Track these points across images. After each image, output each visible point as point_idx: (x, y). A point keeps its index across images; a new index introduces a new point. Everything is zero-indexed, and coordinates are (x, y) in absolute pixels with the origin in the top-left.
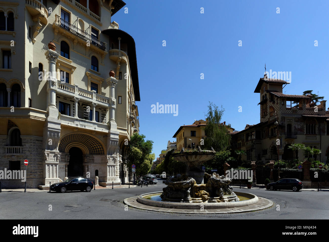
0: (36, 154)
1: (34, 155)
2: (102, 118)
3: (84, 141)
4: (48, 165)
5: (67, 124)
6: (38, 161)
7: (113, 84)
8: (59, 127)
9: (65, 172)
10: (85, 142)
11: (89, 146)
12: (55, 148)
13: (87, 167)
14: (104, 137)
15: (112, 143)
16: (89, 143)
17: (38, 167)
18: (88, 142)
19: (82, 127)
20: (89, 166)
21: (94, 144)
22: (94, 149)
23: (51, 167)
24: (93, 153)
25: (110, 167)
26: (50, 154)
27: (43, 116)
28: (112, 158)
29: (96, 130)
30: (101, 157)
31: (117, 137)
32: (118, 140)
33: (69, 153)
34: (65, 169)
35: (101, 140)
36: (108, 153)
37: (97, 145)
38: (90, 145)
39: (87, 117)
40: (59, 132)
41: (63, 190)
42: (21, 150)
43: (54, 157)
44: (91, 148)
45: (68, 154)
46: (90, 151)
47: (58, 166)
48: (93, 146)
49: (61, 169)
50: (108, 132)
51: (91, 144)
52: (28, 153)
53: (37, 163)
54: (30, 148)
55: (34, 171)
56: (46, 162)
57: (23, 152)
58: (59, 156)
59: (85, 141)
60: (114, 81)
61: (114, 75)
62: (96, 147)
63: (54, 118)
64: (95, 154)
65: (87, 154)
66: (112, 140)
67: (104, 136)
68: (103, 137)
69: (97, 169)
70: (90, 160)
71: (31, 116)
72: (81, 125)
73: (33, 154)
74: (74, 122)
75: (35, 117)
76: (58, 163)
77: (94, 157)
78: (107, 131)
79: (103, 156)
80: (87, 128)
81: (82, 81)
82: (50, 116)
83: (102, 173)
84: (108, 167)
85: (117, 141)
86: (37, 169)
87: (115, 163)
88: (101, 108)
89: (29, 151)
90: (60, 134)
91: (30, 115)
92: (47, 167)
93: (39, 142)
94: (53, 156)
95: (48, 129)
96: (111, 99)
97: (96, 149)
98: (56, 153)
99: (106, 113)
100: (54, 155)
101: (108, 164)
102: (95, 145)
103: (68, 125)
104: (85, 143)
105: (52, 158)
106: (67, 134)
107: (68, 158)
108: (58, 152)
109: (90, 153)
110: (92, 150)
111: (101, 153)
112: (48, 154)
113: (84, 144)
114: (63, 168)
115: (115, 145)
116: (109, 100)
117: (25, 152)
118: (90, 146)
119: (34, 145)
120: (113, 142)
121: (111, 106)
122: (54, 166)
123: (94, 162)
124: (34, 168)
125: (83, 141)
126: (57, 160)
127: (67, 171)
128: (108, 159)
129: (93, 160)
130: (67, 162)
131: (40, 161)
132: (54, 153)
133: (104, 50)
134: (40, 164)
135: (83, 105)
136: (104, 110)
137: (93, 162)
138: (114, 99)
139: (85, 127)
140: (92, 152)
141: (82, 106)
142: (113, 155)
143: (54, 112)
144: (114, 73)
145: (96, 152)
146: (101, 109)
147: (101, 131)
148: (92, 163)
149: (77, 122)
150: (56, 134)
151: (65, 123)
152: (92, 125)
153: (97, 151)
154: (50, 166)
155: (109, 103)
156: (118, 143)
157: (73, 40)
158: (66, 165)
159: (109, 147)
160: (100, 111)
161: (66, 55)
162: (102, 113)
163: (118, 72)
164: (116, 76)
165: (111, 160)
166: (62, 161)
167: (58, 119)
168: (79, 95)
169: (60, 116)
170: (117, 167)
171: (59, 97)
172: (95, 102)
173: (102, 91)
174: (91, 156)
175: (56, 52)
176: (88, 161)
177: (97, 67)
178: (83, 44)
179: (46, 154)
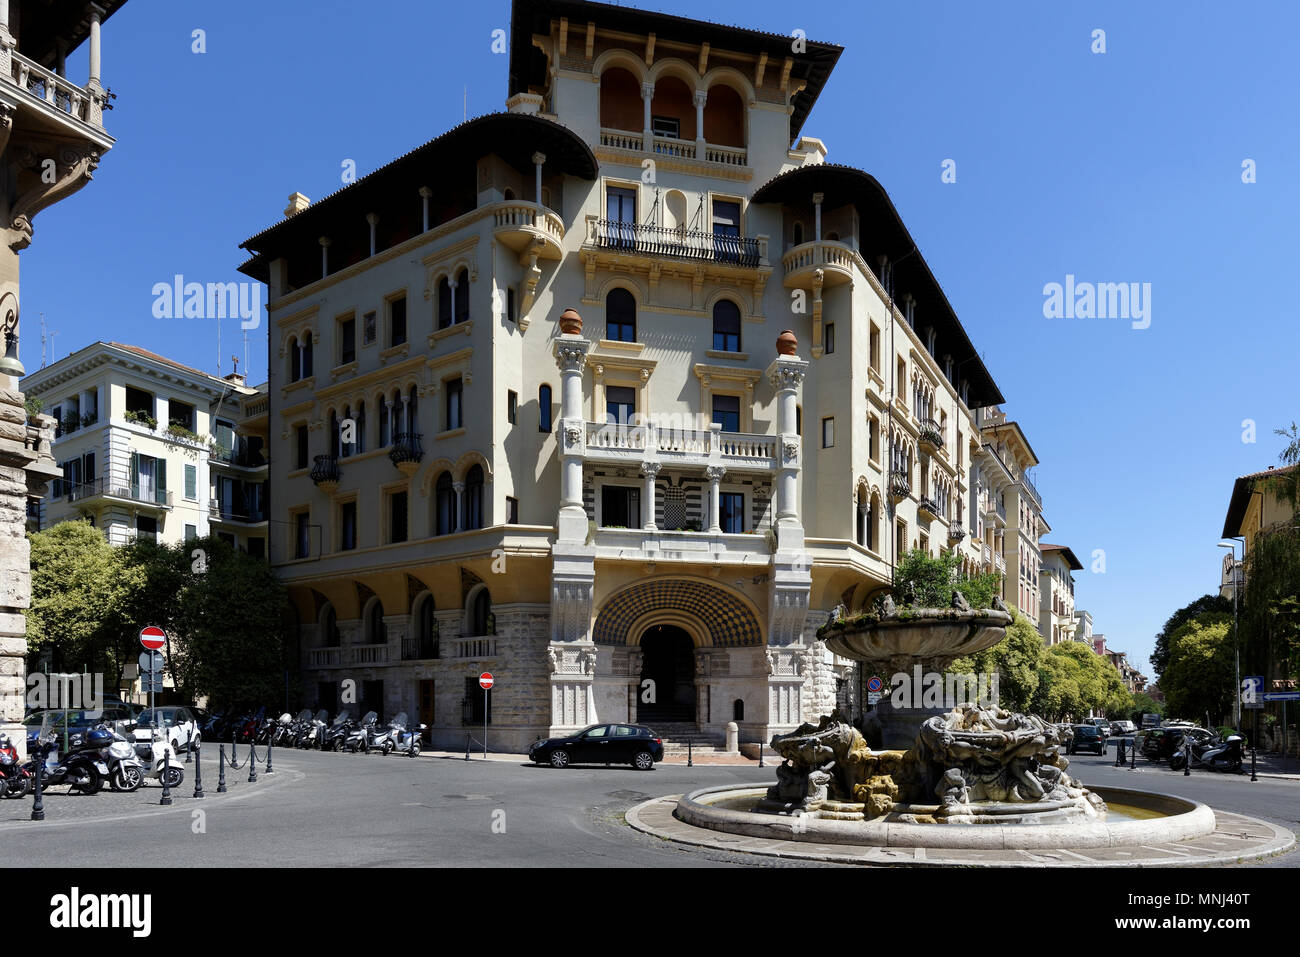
0: (531, 656)
1: (523, 659)
2: (756, 513)
3: (692, 603)
4: (561, 685)
5: (616, 556)
6: (534, 676)
7: (786, 382)
8: (588, 569)
9: (629, 706)
10: (697, 604)
11: (711, 618)
12: (583, 633)
13: (706, 689)
14: (756, 582)
15: (782, 602)
16: (711, 607)
17: (536, 693)
18: (706, 604)
19: (668, 559)
20: (712, 686)
21: (726, 609)
22: (728, 629)
23: (568, 692)
24: (726, 642)
25: (781, 688)
26: (565, 654)
27: (542, 542)
28: (790, 657)
29: (720, 561)
30: (753, 652)
31: (806, 577)
32: (809, 588)
33: (640, 645)
34: (627, 698)
35: (745, 593)
36: (770, 638)
37: (738, 612)
38: (715, 615)
39: (697, 518)
40: (589, 585)
41: (559, 758)
42: (492, 646)
43: (578, 660)
44: (719, 624)
45: (639, 649)
46: (716, 635)
47: (590, 688)
48: (725, 617)
49: (612, 698)
50: (766, 563)
51: (715, 612)
52: (508, 654)
53: (532, 682)
54: (514, 638)
55: (523, 705)
56: (553, 678)
57: (498, 651)
58: (593, 657)
59: (696, 602)
60: (790, 370)
61: (795, 347)
62: (736, 621)
63: (573, 544)
64: (732, 645)
65: (703, 647)
66: (780, 592)
67: (754, 580)
68: (752, 581)
69: (738, 698)
70: (716, 665)
71: (507, 549)
72: (665, 551)
74: (640, 546)
75: (517, 550)
76: (591, 678)
77: (728, 656)
78: (762, 560)
79: (757, 651)
80: (686, 559)
81: (679, 403)
82: (563, 538)
84: (771, 688)
85: (805, 592)
86: (533, 698)
87: (799, 674)
88: (750, 479)
89: (511, 647)
90: (592, 590)
91: (503, 547)
92: (556, 693)
93: (539, 619)
94: (573, 660)
95: (556, 579)
96: (781, 439)
97: (736, 626)
98: (583, 650)
99: (770, 493)
100: (576, 654)
101: (771, 679)
102: (731, 614)
103: (619, 558)
104: (698, 608)
105: (573, 663)
106: (620, 588)
107: (635, 664)
108: (589, 647)
109: (715, 643)
110: (722, 631)
111: (753, 640)
112: (559, 655)
113: (692, 613)
114: (620, 695)
115: (798, 605)
116: (774, 445)
117: (503, 650)
118: (715, 619)
119: (524, 630)
120: (787, 598)
121: (781, 465)
122: (578, 688)
123: (728, 672)
125: (688, 604)
126: (587, 670)
127: (634, 703)
128: (771, 658)
129: (726, 665)
130: (634, 675)
131: (542, 676)
132: (577, 649)
133: (758, 266)
134: (541, 685)
135: (682, 481)
136: (764, 484)
137: (727, 674)
138: (792, 438)
139: (678, 555)
140: (722, 640)
141: (680, 485)
142: (791, 646)
143: (575, 522)
144: (795, 340)
145: (735, 638)
146: (750, 483)
147: (739, 561)
148: (721, 677)
149: (649, 545)
150: (580, 591)
151: (612, 552)
152: (705, 545)
153: (738, 634)
154: (566, 688)
155: (773, 455)
156: (808, 597)
157: (647, 271)
158: (629, 686)
159: (774, 616)
160: (748, 491)
161: (627, 329)
162: (756, 497)
163: (818, 329)
164: (812, 346)
165: (784, 662)
166: (615, 673)
167: (586, 544)
168: (658, 452)
169: (593, 535)
170: (816, 690)
171: (602, 474)
172: (717, 465)
173: (755, 417)
174: (718, 651)
175: (579, 338)
176: (708, 671)
177: (738, 334)
178: (680, 273)
179: (553, 656)
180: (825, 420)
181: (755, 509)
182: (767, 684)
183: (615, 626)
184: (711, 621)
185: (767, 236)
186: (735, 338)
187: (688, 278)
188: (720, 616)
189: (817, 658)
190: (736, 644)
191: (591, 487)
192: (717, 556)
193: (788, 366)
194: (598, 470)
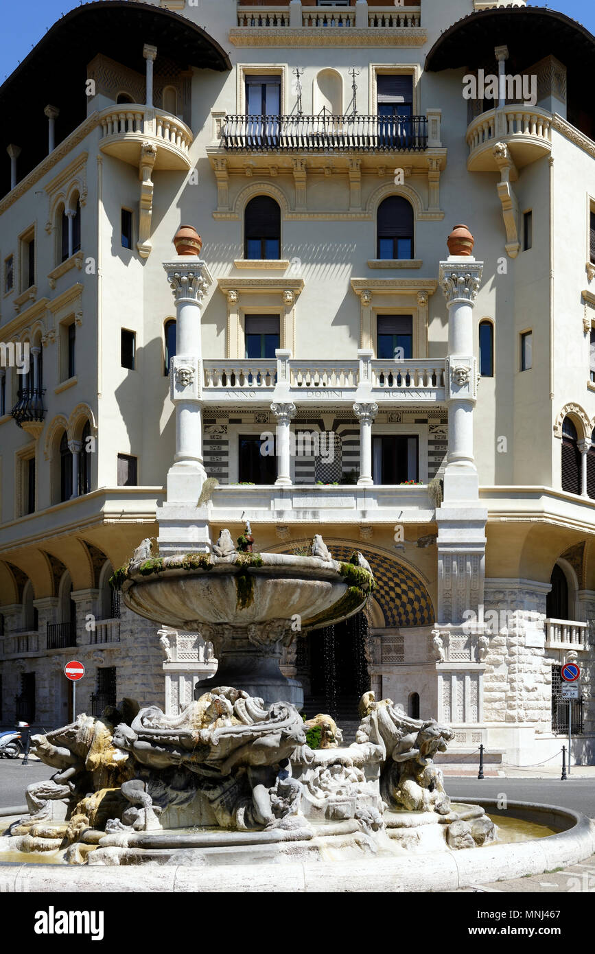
1: (143, 645)
2: (432, 459)
4: (175, 675)
5: (237, 519)
8: (203, 535)
11: (383, 592)
13: (377, 680)
14: (421, 544)
15: (448, 569)
17: (157, 686)
19: (301, 520)
20: (384, 676)
22: (403, 605)
24: (401, 622)
25: (453, 678)
27: (150, 505)
28: (465, 639)
29: (368, 519)
31: (479, 535)
32: (483, 549)
35: (411, 559)
36: (439, 615)
39: (355, 469)
42: (115, 631)
43: (195, 646)
44: (392, 600)
48: (398, 590)
50: (429, 519)
53: (153, 672)
56: (166, 667)
60: (460, 274)
61: (469, 244)
63: (183, 507)
64: (408, 624)
66: (446, 555)
67: (419, 542)
68: (416, 543)
69: (414, 691)
70: (389, 650)
71: (106, 516)
72: (298, 510)
73: (141, 642)
75: (119, 516)
76: (214, 667)
77: (402, 639)
78: (422, 516)
80: (324, 518)
81: (334, 327)
82: (171, 499)
83: (430, 708)
84: (440, 678)
85: (479, 555)
86: (155, 691)
87: (478, 661)
88: (424, 416)
89: (132, 631)
91: (104, 513)
92: (169, 682)
95: (164, 548)
96: (449, 363)
97: (409, 601)
100: (194, 639)
101: (439, 666)
102: (403, 586)
103: (242, 520)
105: (189, 649)
109: (387, 623)
110: (397, 607)
111: (423, 619)
112: (172, 639)
115: (470, 572)
116: (443, 371)
117: (125, 635)
118: (387, 593)
120: (455, 563)
121: (448, 394)
124: (141, 690)
126: (204, 657)
128: (438, 640)
129: (400, 650)
133: (425, 147)
135: (336, 424)
137: (400, 661)
138: (461, 360)
139: (315, 514)
140: (397, 618)
141: (334, 429)
143: (190, 479)
145: (411, 616)
146: (425, 421)
147: (392, 519)
148: (395, 665)
149: (279, 504)
151: (232, 513)
152: (351, 500)
153: (414, 611)
154: (182, 679)
155: (442, 384)
156: (483, 560)
157: (290, 171)
159: (441, 587)
160: (422, 432)
161: (270, 244)
162: (432, 437)
163: (511, 220)
164: (507, 242)
165: (456, 645)
167: (199, 505)
168: (292, 390)
169: (209, 495)
170: (512, 681)
171: (238, 421)
172: (365, 401)
173: (430, 339)
174: (390, 633)
175: (193, 259)
176: (378, 657)
177: (411, 238)
178: (332, 170)
179: (164, 640)
180: (523, 336)
181: (431, 454)
182: (436, 673)
184: (383, 596)
185: (439, 110)
186: (407, 243)
187: (338, 174)
188: (392, 589)
189: (513, 640)
190: (412, 623)
191: (224, 437)
192: (364, 513)
193: (457, 269)
194: (232, 416)
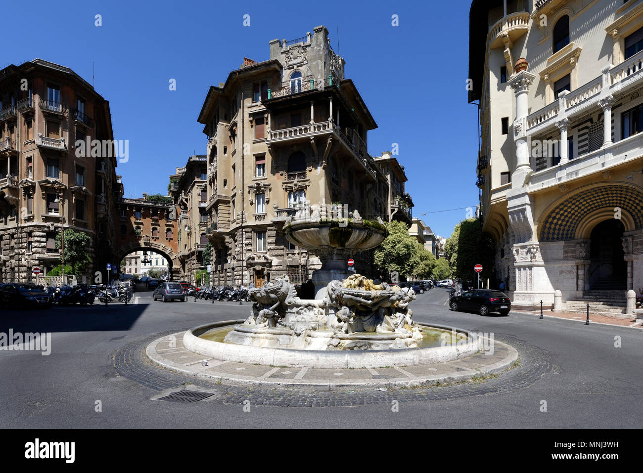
4: (519, 268)
8: (526, 200)
12: (531, 237)
13: (630, 264)
20: (634, 261)
23: (523, 272)
26: (520, 251)
34: (575, 274)
40: (526, 209)
43: (527, 253)
46: (638, 220)
49: (564, 274)
53: (512, 267)
56: (516, 264)
58: (533, 251)
63: (517, 189)
70: (637, 244)
74: (554, 177)
82: (513, 187)
90: (527, 212)
92: (516, 273)
95: (509, 211)
98: (531, 247)
100: (526, 250)
103: (542, 188)
105: (524, 255)
106: (550, 205)
107: (581, 251)
108: (535, 245)
109: (637, 227)
112: (517, 251)
114: (570, 272)
122: (527, 269)
126: (532, 258)
127: (581, 277)
130: (580, 258)
132: (527, 247)
141: (599, 120)
143: (519, 176)
148: (639, 254)
149: (560, 174)
150: (520, 214)
151: (537, 186)
154: (522, 269)
158: (578, 266)
166: (566, 258)
167: (523, 186)
174: (638, 233)
179: (514, 252)
183: (566, 228)
